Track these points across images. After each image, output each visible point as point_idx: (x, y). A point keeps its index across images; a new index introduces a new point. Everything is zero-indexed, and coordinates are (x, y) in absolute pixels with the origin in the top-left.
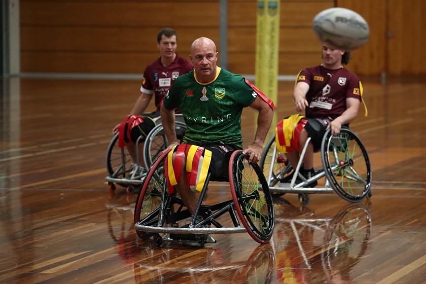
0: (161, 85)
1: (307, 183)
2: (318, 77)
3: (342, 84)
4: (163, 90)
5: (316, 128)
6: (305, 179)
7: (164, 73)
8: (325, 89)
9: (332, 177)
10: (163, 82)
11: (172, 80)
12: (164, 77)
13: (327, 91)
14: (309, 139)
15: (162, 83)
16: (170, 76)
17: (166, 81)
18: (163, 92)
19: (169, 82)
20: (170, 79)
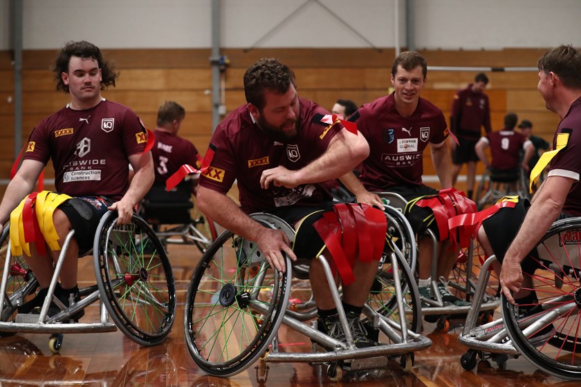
0: (400, 150)
1: (68, 314)
2: (63, 131)
3: (108, 129)
4: (402, 158)
5: (84, 214)
6: (65, 307)
7: (404, 129)
8: (82, 145)
9: (113, 302)
10: (404, 144)
11: (420, 142)
12: (405, 136)
13: (86, 149)
14: (71, 233)
15: (401, 147)
16: (415, 134)
17: (409, 144)
18: (401, 162)
19: (416, 145)
20: (417, 139)
